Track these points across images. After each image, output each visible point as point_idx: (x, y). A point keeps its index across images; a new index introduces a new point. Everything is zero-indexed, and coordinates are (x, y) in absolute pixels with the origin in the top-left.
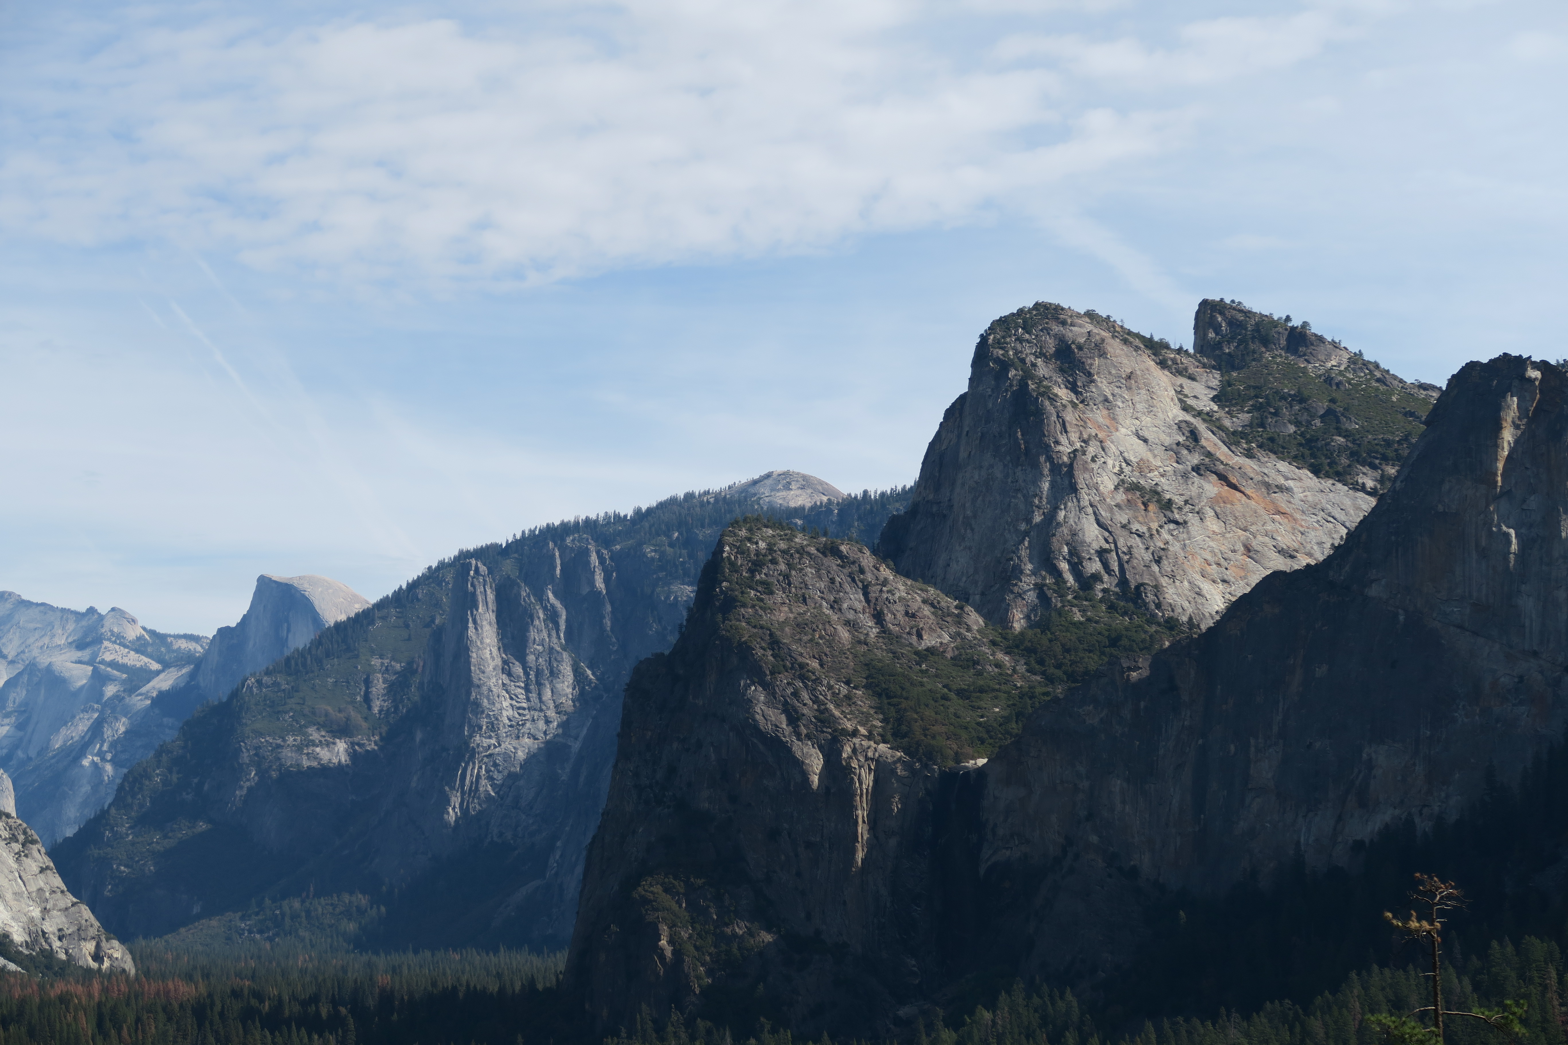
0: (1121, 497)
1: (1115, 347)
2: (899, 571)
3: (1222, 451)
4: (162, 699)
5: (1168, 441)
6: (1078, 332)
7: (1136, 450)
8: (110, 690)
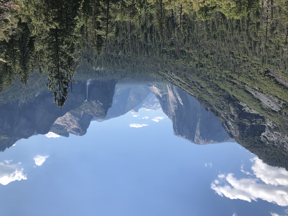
0: (75, 122)
1: (76, 133)
2: (92, 115)
3: (67, 126)
4: (144, 103)
5: (71, 126)
6: (78, 134)
7: (73, 125)
8: (148, 104)
